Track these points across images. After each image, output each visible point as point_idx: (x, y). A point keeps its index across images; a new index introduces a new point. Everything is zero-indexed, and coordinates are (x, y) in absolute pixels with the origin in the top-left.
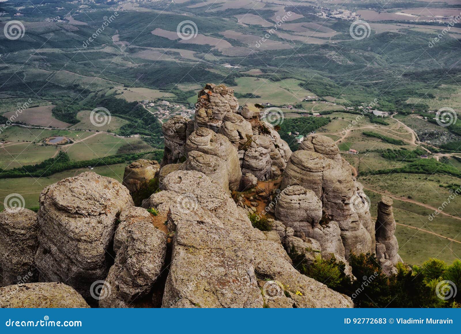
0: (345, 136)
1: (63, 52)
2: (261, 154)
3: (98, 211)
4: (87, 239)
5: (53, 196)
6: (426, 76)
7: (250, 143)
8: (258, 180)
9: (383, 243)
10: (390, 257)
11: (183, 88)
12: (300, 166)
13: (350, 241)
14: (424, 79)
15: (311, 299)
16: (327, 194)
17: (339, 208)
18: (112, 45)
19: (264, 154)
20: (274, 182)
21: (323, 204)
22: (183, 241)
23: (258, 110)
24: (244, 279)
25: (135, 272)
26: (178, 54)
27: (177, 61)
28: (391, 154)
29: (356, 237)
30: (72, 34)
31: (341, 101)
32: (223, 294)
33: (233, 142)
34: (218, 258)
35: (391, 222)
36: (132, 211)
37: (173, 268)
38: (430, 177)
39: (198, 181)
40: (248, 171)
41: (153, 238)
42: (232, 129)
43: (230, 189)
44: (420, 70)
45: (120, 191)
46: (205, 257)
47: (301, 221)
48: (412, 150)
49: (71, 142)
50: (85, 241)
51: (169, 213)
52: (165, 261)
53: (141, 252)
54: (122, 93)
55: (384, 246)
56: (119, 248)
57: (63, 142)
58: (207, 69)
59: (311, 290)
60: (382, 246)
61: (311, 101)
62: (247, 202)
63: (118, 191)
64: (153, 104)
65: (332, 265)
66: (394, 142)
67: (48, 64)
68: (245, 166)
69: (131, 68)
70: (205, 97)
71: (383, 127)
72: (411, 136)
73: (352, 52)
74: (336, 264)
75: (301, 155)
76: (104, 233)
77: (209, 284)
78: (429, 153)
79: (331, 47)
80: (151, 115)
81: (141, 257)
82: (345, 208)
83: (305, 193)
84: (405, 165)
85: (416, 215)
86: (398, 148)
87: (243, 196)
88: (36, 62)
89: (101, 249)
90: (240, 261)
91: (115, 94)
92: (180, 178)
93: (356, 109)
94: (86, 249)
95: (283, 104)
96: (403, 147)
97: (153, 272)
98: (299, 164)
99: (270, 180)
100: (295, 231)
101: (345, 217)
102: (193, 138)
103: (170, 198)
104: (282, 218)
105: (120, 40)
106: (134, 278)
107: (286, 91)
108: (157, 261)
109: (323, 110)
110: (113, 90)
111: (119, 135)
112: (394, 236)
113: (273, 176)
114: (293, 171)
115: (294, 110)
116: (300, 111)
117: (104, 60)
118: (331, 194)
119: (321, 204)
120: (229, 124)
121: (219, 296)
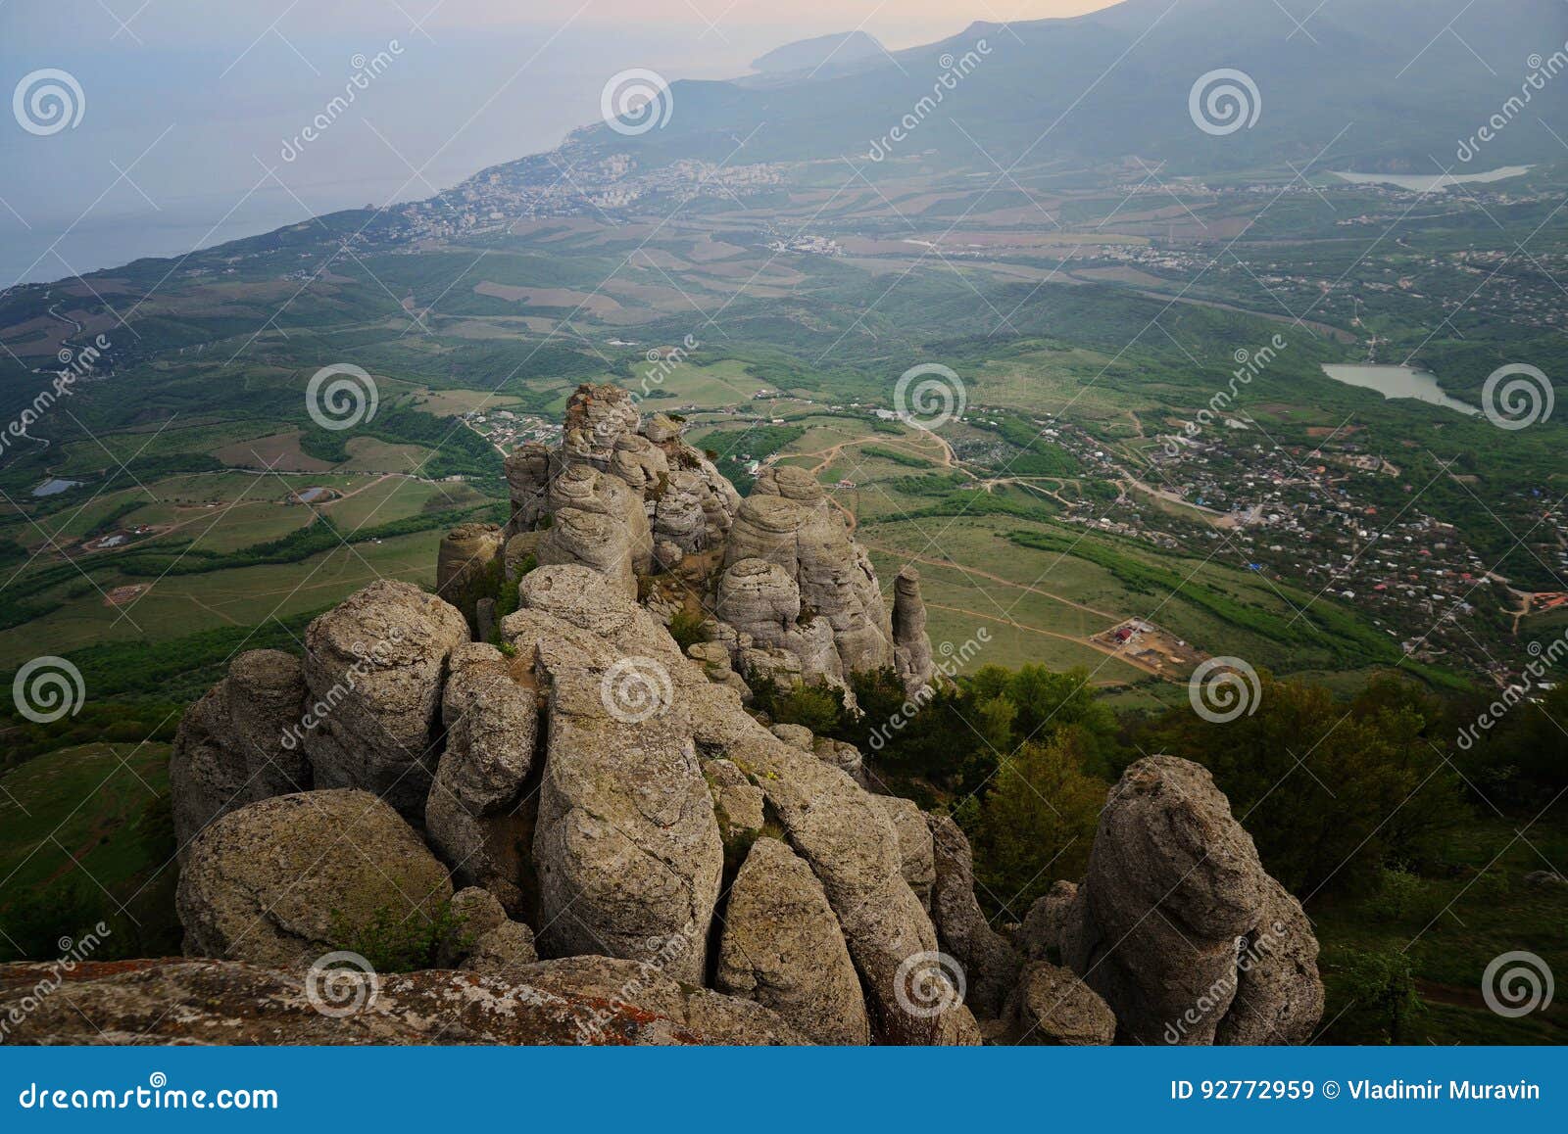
0: (831, 457)
1: (315, 333)
2: (686, 506)
3: (411, 656)
4: (395, 709)
5: (328, 636)
6: (961, 347)
7: (666, 486)
8: (684, 551)
9: (907, 646)
10: (920, 670)
11: (537, 386)
12: (757, 524)
13: (850, 648)
14: (957, 352)
15: (793, 782)
16: (806, 569)
17: (828, 593)
18: (402, 315)
19: (691, 505)
20: (712, 554)
21: (800, 587)
22: (566, 707)
23: (674, 426)
24: (678, 765)
25: (486, 766)
26: (525, 325)
27: (524, 338)
28: (911, 484)
29: (861, 641)
30: (330, 300)
31: (822, 396)
32: (644, 796)
33: (634, 487)
34: (628, 733)
35: (919, 609)
36: (469, 651)
37: (553, 755)
38: (979, 521)
39: (581, 583)
40: (664, 537)
41: (514, 706)
42: (632, 463)
43: (635, 571)
44: (950, 336)
45: (446, 615)
46: (607, 732)
47: (765, 620)
48: (945, 475)
49: (338, 496)
50: (391, 711)
51: (537, 652)
52: (537, 744)
53: (492, 732)
54: (426, 401)
55: (908, 651)
56: (453, 720)
57: (324, 497)
58: (578, 351)
59: (792, 767)
60: (904, 653)
61: (768, 398)
62: (667, 594)
63: (442, 617)
64: (482, 419)
65: (822, 694)
66: (916, 464)
67: (288, 356)
68: (659, 529)
69: (440, 356)
70: (578, 407)
71: (895, 439)
72: (943, 452)
73: (834, 309)
74: (829, 692)
75: (758, 503)
76: (424, 695)
77: (618, 779)
78: (974, 480)
79: (798, 301)
80: (480, 438)
81: (494, 738)
82: (839, 591)
83: (768, 571)
84: (937, 503)
85: (957, 588)
86: (922, 473)
87: (658, 582)
88: (266, 355)
89: (421, 724)
90: (668, 734)
91: (413, 403)
92: (549, 579)
93: (848, 409)
94: (393, 727)
95: (717, 406)
96: (931, 471)
97: (518, 764)
98: (756, 520)
99: (705, 551)
100: (755, 639)
101: (841, 607)
102: (562, 485)
103: (536, 623)
104: (731, 618)
105: (417, 307)
106: (485, 778)
107: (723, 382)
108: (524, 745)
109: (791, 414)
110: (409, 398)
111: (425, 478)
112: (924, 633)
113: (708, 543)
114: (746, 534)
115: (739, 415)
116: (749, 416)
117: (391, 343)
118: (812, 569)
119: (796, 588)
120: (624, 455)
121: (637, 799)
